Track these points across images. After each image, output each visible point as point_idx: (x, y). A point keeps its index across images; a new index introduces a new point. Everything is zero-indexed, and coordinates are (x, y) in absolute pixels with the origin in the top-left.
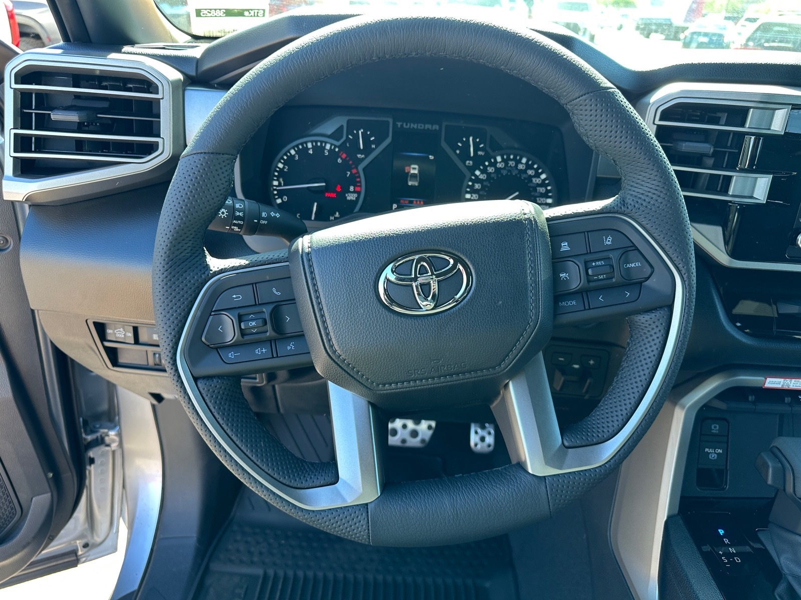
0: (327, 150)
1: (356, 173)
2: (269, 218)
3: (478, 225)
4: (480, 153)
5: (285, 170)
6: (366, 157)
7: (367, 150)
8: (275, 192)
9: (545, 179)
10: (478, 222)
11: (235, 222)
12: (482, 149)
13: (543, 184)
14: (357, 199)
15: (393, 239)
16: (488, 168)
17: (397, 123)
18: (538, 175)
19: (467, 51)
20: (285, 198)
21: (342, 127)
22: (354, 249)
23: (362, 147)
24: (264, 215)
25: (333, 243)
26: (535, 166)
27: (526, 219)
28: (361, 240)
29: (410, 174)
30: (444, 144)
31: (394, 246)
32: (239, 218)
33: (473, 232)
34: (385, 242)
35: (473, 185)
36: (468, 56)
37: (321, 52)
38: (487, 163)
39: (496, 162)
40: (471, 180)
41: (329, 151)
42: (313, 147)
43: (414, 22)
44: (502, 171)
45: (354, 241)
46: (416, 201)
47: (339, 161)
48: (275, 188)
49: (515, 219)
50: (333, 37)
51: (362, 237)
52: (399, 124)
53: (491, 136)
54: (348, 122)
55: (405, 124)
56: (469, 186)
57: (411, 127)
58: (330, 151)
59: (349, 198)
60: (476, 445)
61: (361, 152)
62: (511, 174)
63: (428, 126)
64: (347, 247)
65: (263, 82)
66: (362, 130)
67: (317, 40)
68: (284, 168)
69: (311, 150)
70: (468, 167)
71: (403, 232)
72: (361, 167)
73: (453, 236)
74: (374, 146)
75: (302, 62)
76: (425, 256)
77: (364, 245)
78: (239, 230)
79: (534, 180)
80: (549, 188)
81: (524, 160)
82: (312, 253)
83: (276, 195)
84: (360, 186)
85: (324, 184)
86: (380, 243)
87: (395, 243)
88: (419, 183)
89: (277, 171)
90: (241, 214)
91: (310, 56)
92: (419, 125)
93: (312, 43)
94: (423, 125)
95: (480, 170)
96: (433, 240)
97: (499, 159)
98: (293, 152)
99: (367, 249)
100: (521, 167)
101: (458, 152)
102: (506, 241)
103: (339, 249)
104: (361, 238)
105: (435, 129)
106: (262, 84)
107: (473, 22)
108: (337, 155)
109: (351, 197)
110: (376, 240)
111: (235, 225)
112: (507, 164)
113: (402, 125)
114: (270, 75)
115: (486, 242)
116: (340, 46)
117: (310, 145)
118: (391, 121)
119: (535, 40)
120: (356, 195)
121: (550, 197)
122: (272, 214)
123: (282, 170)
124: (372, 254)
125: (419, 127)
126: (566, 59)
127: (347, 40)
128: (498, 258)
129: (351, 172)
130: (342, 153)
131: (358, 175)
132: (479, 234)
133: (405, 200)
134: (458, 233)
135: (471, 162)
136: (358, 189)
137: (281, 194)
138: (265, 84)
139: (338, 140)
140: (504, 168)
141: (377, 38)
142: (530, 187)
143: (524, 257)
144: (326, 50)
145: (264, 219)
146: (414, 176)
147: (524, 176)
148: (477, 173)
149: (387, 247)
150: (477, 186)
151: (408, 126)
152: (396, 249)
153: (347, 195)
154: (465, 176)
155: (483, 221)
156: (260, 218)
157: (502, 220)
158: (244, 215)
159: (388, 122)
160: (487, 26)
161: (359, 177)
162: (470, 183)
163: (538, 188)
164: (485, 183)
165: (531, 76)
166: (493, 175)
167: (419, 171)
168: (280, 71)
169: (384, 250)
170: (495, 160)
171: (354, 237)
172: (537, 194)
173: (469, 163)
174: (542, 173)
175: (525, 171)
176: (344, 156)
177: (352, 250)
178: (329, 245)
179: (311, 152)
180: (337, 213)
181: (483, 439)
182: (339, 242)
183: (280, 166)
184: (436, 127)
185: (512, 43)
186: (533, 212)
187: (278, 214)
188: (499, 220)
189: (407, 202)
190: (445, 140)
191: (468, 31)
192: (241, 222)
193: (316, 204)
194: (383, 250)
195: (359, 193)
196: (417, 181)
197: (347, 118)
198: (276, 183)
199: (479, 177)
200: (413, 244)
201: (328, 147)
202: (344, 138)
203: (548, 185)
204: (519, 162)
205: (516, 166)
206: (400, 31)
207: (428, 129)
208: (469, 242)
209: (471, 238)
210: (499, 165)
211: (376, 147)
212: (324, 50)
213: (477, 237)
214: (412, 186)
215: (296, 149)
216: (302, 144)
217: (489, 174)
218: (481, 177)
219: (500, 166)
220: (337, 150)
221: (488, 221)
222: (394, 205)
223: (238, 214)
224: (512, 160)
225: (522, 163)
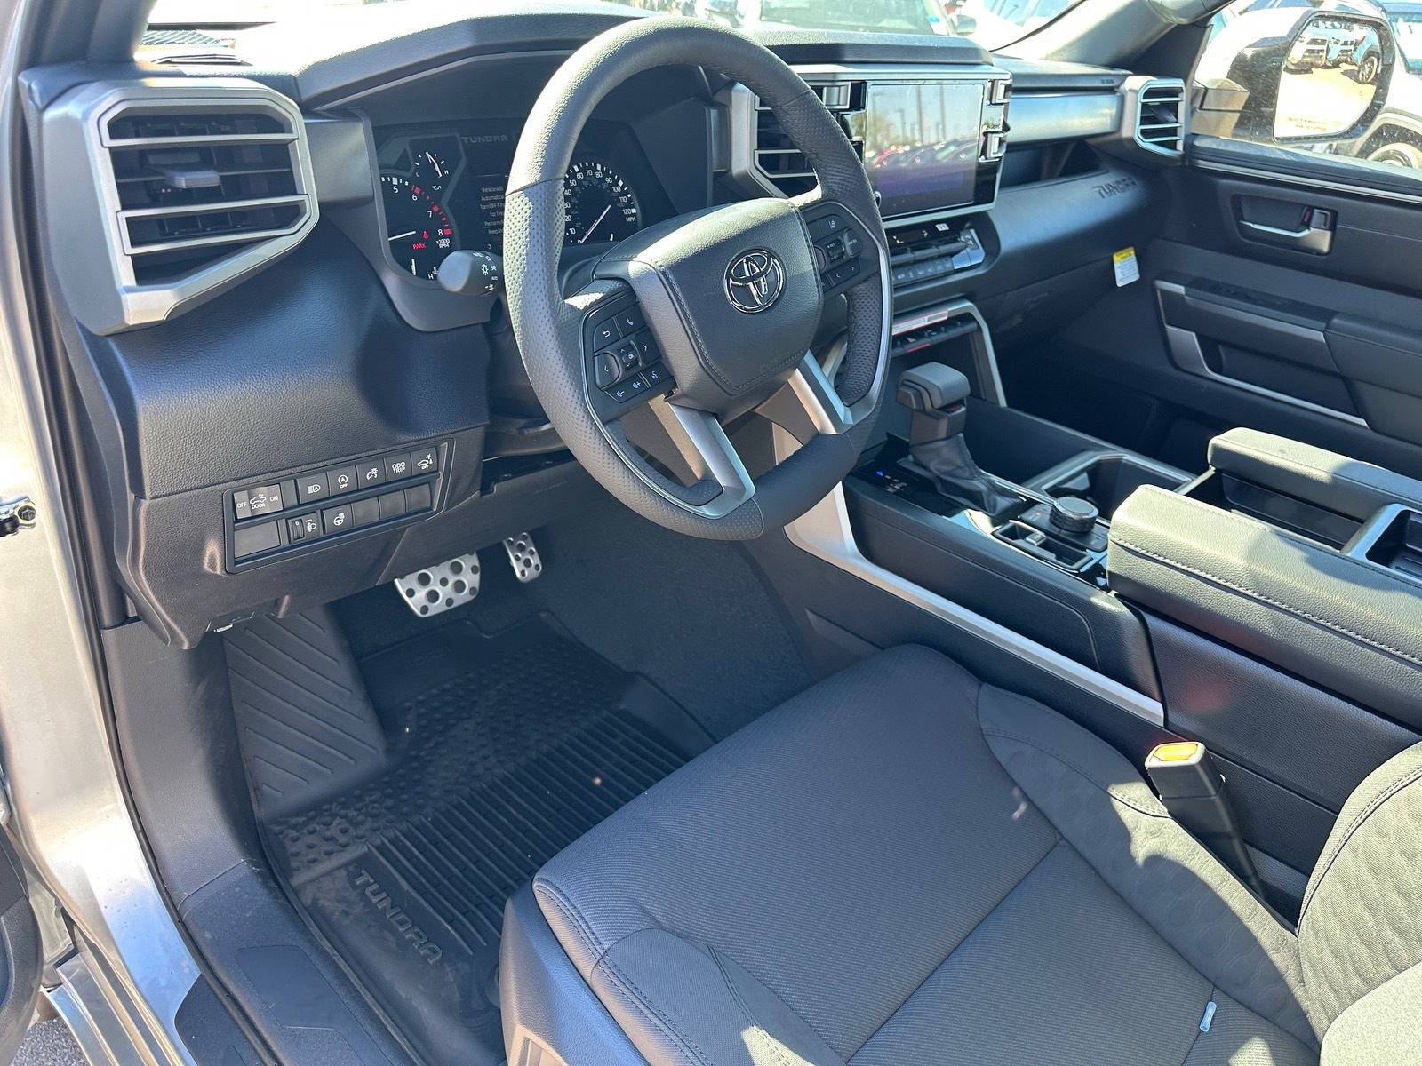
0: (395, 185)
1: (439, 211)
9: (623, 186)
13: (623, 192)
16: (570, 181)
17: (463, 138)
18: (615, 183)
21: (405, 152)
23: (440, 175)
26: (611, 173)
38: (567, 176)
39: (574, 172)
41: (398, 187)
44: (584, 183)
47: (414, 197)
52: (465, 139)
54: (411, 143)
55: (472, 139)
57: (480, 141)
58: (398, 186)
59: (441, 246)
60: (523, 573)
62: (593, 184)
63: (496, 138)
72: (443, 203)
74: (448, 172)
79: (614, 188)
80: (629, 196)
81: (599, 167)
84: (450, 228)
85: (414, 232)
92: (487, 137)
94: (490, 137)
97: (576, 168)
100: (599, 175)
105: (504, 140)
108: (410, 191)
109: (443, 244)
112: (585, 174)
113: (470, 141)
118: (457, 136)
120: (447, 240)
121: (633, 207)
125: (487, 141)
129: (433, 211)
130: (414, 186)
131: (443, 212)
136: (448, 231)
140: (584, 179)
142: (614, 197)
147: (604, 185)
148: (562, 188)
150: (567, 205)
151: (476, 141)
153: (437, 242)
159: (455, 138)
161: (445, 215)
163: (620, 198)
164: (572, 200)
170: (573, 170)
172: (622, 205)
174: (618, 180)
175: (602, 180)
176: (418, 190)
180: (434, 268)
181: (527, 563)
184: (505, 138)
193: (413, 261)
195: (450, 237)
197: (409, 139)
201: (396, 181)
202: (413, 167)
203: (627, 192)
204: (596, 169)
205: (594, 175)
207: (497, 141)
210: (580, 176)
211: (451, 173)
218: (567, 193)
220: (407, 183)
224: (588, 168)
225: (598, 171)
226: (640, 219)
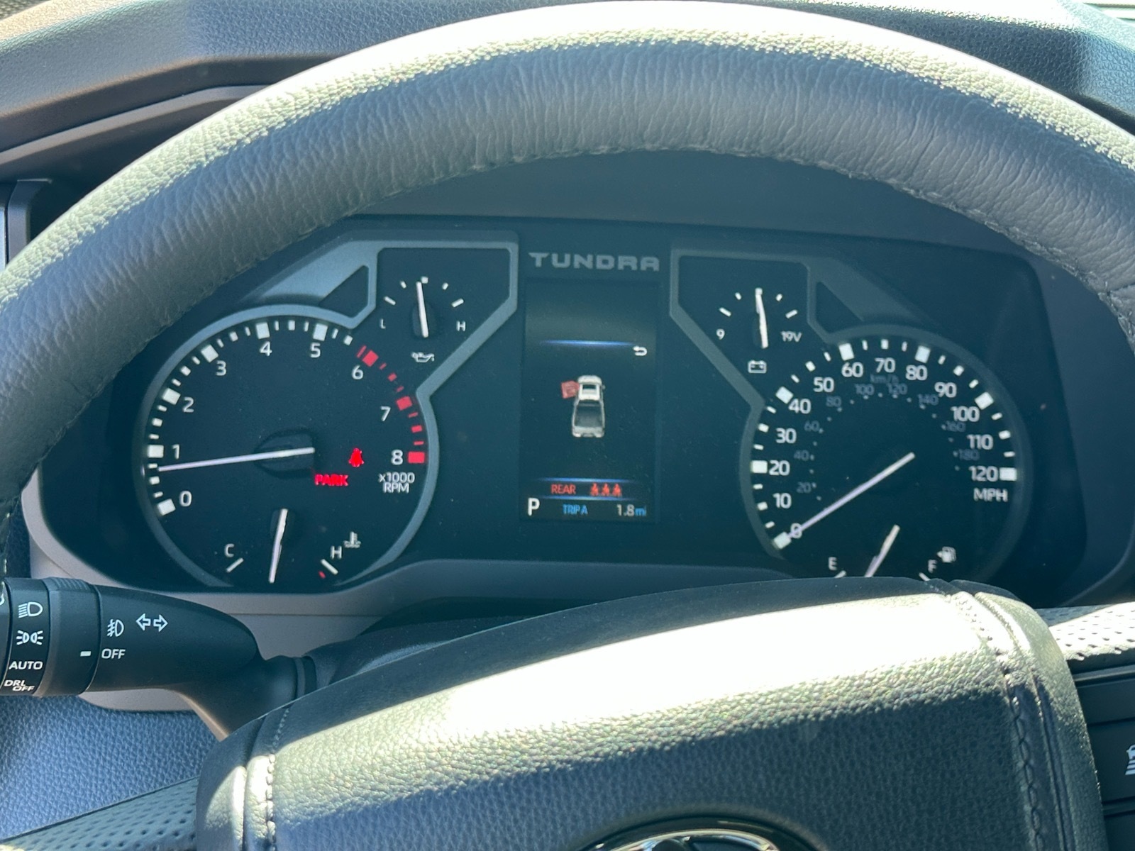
0: (317, 341)
1: (408, 410)
2: (131, 639)
3: (855, 718)
4: (787, 336)
5: (186, 409)
6: (440, 360)
7: (443, 340)
8: (155, 480)
9: (991, 409)
10: (854, 709)
11: (14, 665)
12: (792, 325)
13: (985, 424)
14: (416, 488)
15: (565, 779)
16: (816, 381)
17: (532, 255)
18: (967, 398)
19: (777, 138)
20: (187, 497)
21: (362, 273)
22: (430, 822)
23: (425, 333)
24: (114, 628)
25: (353, 803)
26: (959, 371)
27: (1011, 693)
28: (452, 787)
29: (576, 403)
30: (677, 313)
31: (569, 808)
32: (28, 652)
33: (837, 745)
34: (538, 794)
35: (773, 434)
36: (782, 150)
37: (302, 161)
38: (810, 366)
39: (838, 360)
40: (765, 418)
41: (323, 345)
42: (274, 337)
43: (603, 57)
44: (859, 388)
45: (429, 792)
46: (600, 486)
47: (357, 373)
48: (152, 466)
49: (975, 692)
50: (341, 115)
51: (458, 778)
52: (538, 257)
53: (820, 287)
54: (382, 256)
55: (555, 257)
56: (759, 437)
57: (576, 265)
58: (325, 345)
59: (388, 488)
61: (424, 346)
62: (888, 395)
63: (628, 262)
64: (403, 818)
65: (107, 263)
66: (425, 280)
67: (288, 121)
68: (181, 403)
69: (268, 344)
70: (754, 380)
71: (596, 755)
72: (424, 393)
73: (771, 761)
74: (464, 326)
75: (239, 197)
76: (679, 838)
77: (462, 805)
78: (30, 688)
79: (957, 411)
80: (1005, 435)
81: (923, 354)
82: (279, 839)
83: (156, 488)
84: (424, 449)
85: (310, 450)
86: (520, 799)
87: (573, 798)
88: (606, 430)
89: (160, 415)
90: (35, 638)
91: (263, 175)
92: (600, 258)
93: (271, 130)
94: (610, 259)
95: (791, 387)
96: (705, 780)
97: (846, 351)
98: (209, 353)
99: (475, 823)
100: (913, 373)
101: (721, 334)
102: (953, 775)
103: (374, 825)
104: (452, 782)
105: (650, 269)
106: (101, 271)
107: (796, 48)
108: (350, 355)
109: (396, 483)
110: (506, 787)
111: (15, 675)
112: (870, 367)
113: (547, 261)
114: (131, 240)
115: (885, 781)
116: (365, 139)
117: (263, 331)
118: (513, 249)
119: (1001, 98)
120: (410, 477)
121: (1009, 463)
122: (143, 622)
123: (174, 409)
124: (493, 838)
125: (600, 265)
126: (1104, 155)
127: (387, 120)
128: (930, 839)
129: (394, 408)
130: (364, 348)
131: (415, 414)
132: (858, 752)
133: (564, 484)
134: (787, 752)
135: (762, 364)
136: (415, 458)
137: (171, 486)
138: (112, 269)
139: (351, 314)
140: (865, 380)
141: (484, 110)
142: (949, 433)
143: (1018, 826)
144: (317, 153)
145: (114, 643)
146: (589, 409)
147: (924, 401)
148: (784, 395)
149: (544, 810)
150: (786, 436)
151: (566, 264)
152: (575, 819)
153: (382, 478)
154: (745, 408)
155: (868, 703)
156: (99, 640)
157: (933, 699)
158: (46, 641)
159: (505, 251)
160: (841, 60)
161: (420, 420)
162: (764, 428)
163: (971, 437)
164: (809, 427)
165: (988, 210)
166: (831, 402)
167: (606, 394)
168: (163, 227)
169: (534, 824)
170: (836, 354)
171: (429, 777)
172: (968, 455)
173: (757, 367)
174: (979, 391)
175: (927, 387)
176: (371, 358)
177: (422, 830)
178: (339, 810)
179: (266, 350)
180: (353, 536)
182: (375, 798)
183: (171, 396)
184: (654, 263)
185: (924, 113)
186: (1026, 646)
187: (161, 618)
188: (923, 696)
189: (571, 490)
190: (682, 302)
191: (781, 82)
192: (37, 665)
193: (284, 513)
194: (529, 826)
195: (420, 471)
196: (600, 423)
197: (380, 245)
198: (155, 451)
199: (791, 408)
200: (636, 799)
201: (320, 333)
202: (371, 306)
203: (1001, 425)
204: (910, 358)
205: (901, 371)
206: (561, 86)
207: (627, 268)
208: (827, 782)
209: (834, 769)
210: (848, 371)
211: (471, 328)
212: (312, 153)
213: (852, 764)
214: (583, 439)
215: (220, 343)
216: (238, 328)
217: (818, 400)
218: (797, 407)
219: (853, 372)
220: (348, 340)
221: (886, 705)
222: (531, 500)
223: (24, 638)
224: (885, 354)
225: (918, 363)
226: (1018, 499)
